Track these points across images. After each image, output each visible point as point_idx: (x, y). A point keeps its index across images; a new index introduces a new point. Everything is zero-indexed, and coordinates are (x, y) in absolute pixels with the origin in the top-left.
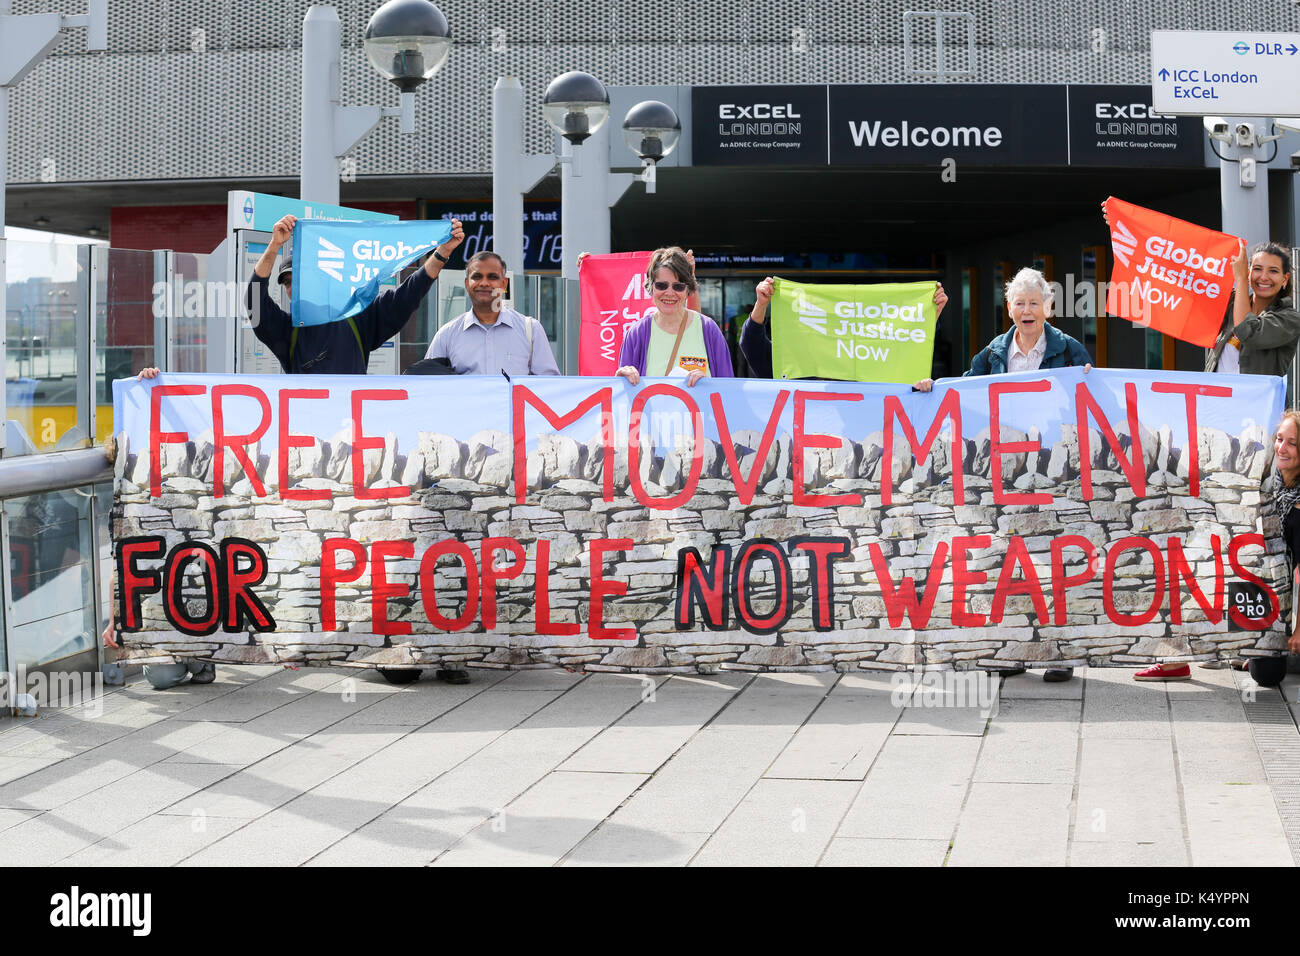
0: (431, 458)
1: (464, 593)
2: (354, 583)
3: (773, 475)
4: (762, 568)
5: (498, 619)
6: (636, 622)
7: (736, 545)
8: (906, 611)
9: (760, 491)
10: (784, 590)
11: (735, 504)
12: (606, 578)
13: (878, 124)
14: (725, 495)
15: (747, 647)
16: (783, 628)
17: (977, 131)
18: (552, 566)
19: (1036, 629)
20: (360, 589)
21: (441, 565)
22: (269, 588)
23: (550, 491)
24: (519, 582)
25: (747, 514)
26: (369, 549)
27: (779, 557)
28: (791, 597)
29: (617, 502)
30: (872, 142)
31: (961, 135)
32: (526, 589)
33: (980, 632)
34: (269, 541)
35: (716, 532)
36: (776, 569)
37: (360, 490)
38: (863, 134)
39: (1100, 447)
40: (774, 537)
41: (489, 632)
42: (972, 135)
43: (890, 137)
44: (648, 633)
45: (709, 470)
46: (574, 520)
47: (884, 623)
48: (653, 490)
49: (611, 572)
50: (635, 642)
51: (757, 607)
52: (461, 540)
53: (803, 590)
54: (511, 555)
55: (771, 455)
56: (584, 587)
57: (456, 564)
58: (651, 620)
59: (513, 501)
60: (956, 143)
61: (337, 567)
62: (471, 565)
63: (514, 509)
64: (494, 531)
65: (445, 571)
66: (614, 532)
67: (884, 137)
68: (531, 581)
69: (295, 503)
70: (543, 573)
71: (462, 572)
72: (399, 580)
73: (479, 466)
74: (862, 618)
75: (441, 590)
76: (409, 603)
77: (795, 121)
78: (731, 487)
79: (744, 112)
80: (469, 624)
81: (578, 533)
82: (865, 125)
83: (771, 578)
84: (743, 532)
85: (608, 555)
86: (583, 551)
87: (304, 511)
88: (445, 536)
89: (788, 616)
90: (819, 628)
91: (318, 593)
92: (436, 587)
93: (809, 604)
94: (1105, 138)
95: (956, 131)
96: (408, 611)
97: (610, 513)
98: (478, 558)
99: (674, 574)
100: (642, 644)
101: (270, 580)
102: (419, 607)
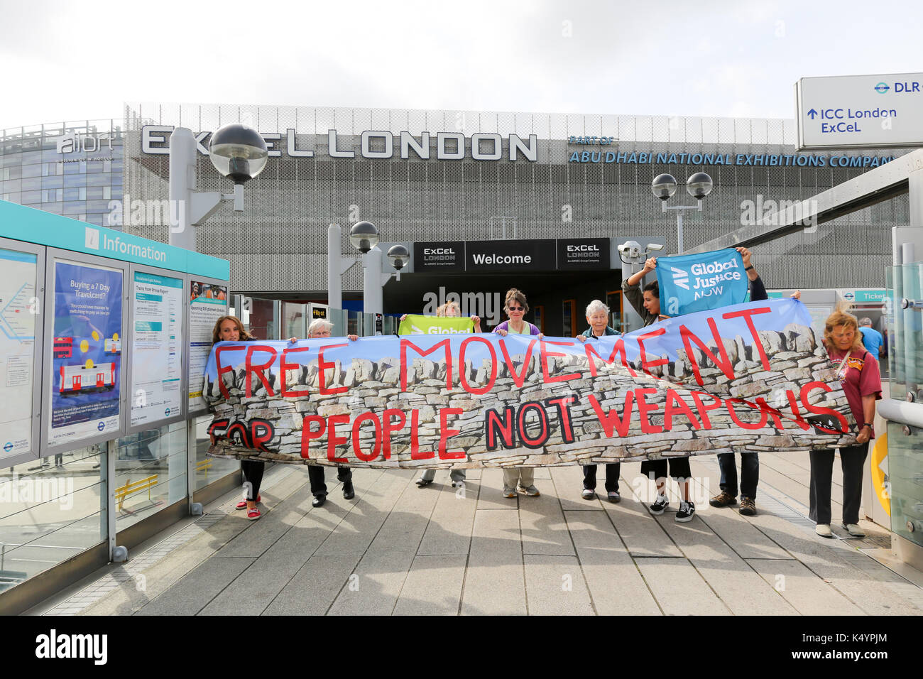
0: (358, 371)
1: (374, 440)
2: (319, 439)
3: (533, 372)
4: (532, 415)
5: (392, 453)
6: (464, 448)
7: (517, 407)
8: (614, 427)
9: (526, 380)
10: (545, 424)
11: (514, 388)
12: (449, 428)
13: (484, 255)
14: (509, 385)
15: (528, 456)
16: (547, 444)
17: (521, 257)
18: (419, 423)
19: (694, 432)
20: (322, 441)
21: (363, 426)
22: (275, 444)
23: (419, 385)
24: (402, 432)
25: (521, 392)
26: (327, 420)
27: (540, 409)
28: (549, 427)
29: (454, 390)
30: (482, 262)
31: (515, 259)
32: (406, 436)
33: (661, 436)
34: (276, 419)
35: (505, 401)
36: (539, 414)
37: (323, 390)
38: (479, 259)
39: (701, 357)
40: (537, 400)
41: (387, 460)
42: (520, 259)
43: (488, 260)
44: (472, 454)
45: (500, 375)
46: (431, 399)
47: (603, 435)
48: (472, 384)
49: (451, 425)
50: (466, 459)
51: (530, 434)
52: (374, 412)
53: (555, 422)
54: (398, 418)
55: (531, 363)
56: (437, 434)
57: (371, 424)
58: (472, 446)
59: (400, 390)
60: (513, 262)
61: (311, 431)
62: (378, 424)
63: (400, 394)
64: (389, 406)
65: (364, 428)
66: (453, 405)
67: (486, 260)
68: (408, 431)
69: (289, 399)
70: (415, 426)
71: (373, 428)
72: (342, 435)
73: (382, 373)
74: (590, 433)
75: (362, 439)
76: (346, 447)
77: (453, 255)
78: (512, 381)
79: (434, 252)
80: (377, 456)
81: (434, 406)
82: (479, 256)
83: (537, 419)
84: (519, 400)
85: (450, 416)
86: (436, 415)
87: (294, 403)
88: (366, 411)
89: (548, 438)
90: (566, 442)
91: (300, 445)
92: (360, 438)
93: (559, 429)
94: (571, 259)
95: (513, 257)
96: (346, 452)
97: (450, 395)
98: (381, 421)
99: (483, 422)
100: (470, 460)
101: (276, 440)
102: (351, 449)
